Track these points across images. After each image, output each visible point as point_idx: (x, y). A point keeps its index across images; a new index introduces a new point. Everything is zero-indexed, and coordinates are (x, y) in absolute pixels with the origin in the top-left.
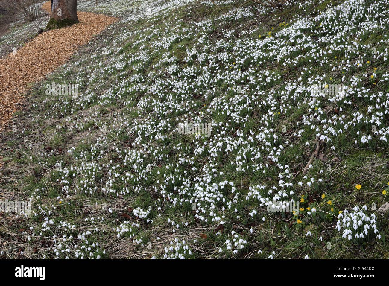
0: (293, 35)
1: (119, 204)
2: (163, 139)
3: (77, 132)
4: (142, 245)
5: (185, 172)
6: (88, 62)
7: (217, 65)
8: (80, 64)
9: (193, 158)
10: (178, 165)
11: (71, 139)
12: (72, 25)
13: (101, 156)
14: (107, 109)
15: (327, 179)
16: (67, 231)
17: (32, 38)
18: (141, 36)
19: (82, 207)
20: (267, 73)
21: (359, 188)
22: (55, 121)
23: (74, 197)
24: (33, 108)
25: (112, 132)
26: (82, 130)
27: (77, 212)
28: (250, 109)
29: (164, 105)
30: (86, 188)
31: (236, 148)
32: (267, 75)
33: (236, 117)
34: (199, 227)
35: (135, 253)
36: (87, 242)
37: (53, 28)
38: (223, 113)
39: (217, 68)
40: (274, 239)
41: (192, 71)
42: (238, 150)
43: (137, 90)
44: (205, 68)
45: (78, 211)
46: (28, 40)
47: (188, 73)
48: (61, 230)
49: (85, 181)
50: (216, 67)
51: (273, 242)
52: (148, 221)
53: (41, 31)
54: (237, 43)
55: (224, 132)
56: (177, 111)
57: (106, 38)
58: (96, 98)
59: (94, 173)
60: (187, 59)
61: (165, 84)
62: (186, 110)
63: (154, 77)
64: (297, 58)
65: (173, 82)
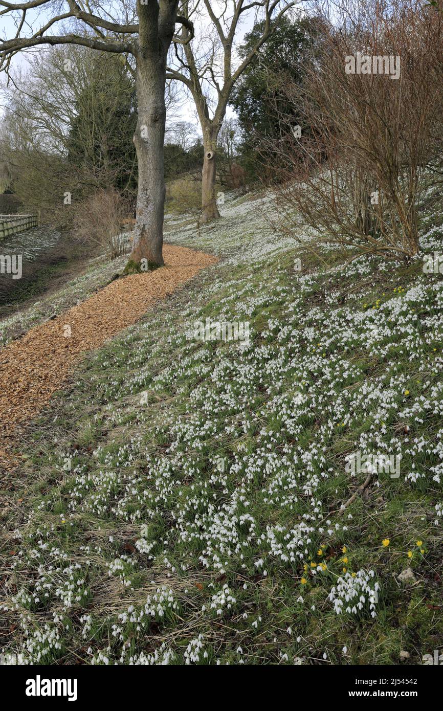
0: (397, 311)
1: (127, 530)
2: (200, 448)
3: (115, 426)
4: (132, 589)
5: (214, 495)
6: (159, 325)
7: (298, 345)
8: (149, 327)
9: (226, 477)
10: (206, 486)
11: (106, 435)
12: (155, 269)
13: (129, 463)
14: (157, 397)
15: (359, 526)
16: (58, 560)
17: (103, 287)
18: (231, 291)
19: (85, 530)
20: (346, 366)
21: (387, 543)
22: (95, 408)
23: (80, 517)
24: (77, 387)
25: (151, 431)
26: (120, 424)
27: (77, 537)
28: (311, 415)
29: (218, 399)
30: (96, 506)
31: (275, 470)
32: (346, 368)
33: (291, 426)
34: (200, 573)
35: (122, 598)
36: (72, 578)
37: (131, 273)
38: (278, 418)
39: (297, 350)
40: (272, 601)
41: (266, 352)
42: (276, 473)
43: (198, 373)
44: (282, 349)
45: (79, 536)
46: (98, 290)
47: (261, 355)
48: (53, 559)
49: (97, 497)
50: (295, 348)
51: (270, 605)
52: (150, 557)
53: (117, 277)
54: (333, 314)
55: (269, 446)
56: (229, 409)
57: (193, 289)
58: (149, 380)
59: (110, 487)
60: (266, 334)
61: (229, 368)
62: (241, 408)
63: (222, 356)
64: (387, 347)
65: (239, 366)
